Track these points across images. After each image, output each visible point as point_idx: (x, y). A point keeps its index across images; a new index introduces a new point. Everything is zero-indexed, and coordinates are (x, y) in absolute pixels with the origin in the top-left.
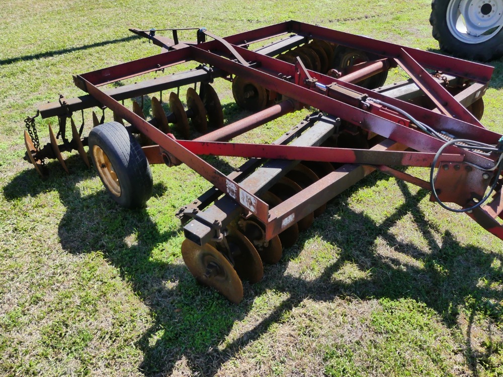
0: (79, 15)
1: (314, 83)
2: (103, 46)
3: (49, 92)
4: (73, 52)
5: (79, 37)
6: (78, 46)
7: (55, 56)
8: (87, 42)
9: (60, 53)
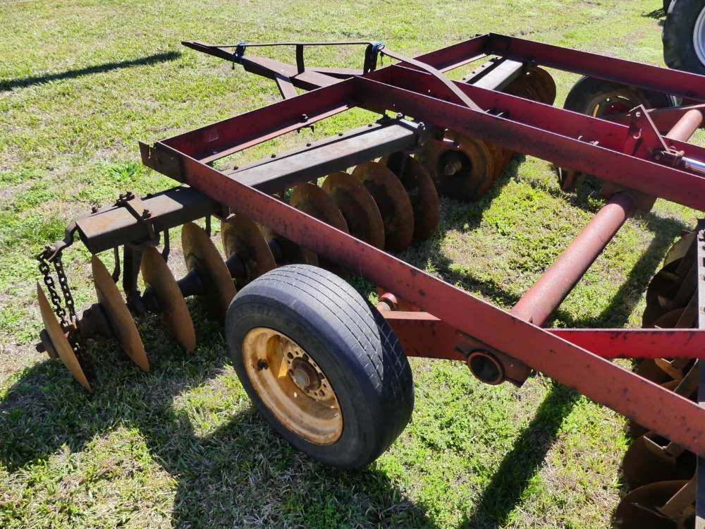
0: (38, 16)
1: (680, 157)
2: (106, 71)
3: (27, 164)
4: (50, 82)
5: (52, 55)
6: (56, 72)
7: (15, 89)
8: (71, 64)
9: (25, 83)
